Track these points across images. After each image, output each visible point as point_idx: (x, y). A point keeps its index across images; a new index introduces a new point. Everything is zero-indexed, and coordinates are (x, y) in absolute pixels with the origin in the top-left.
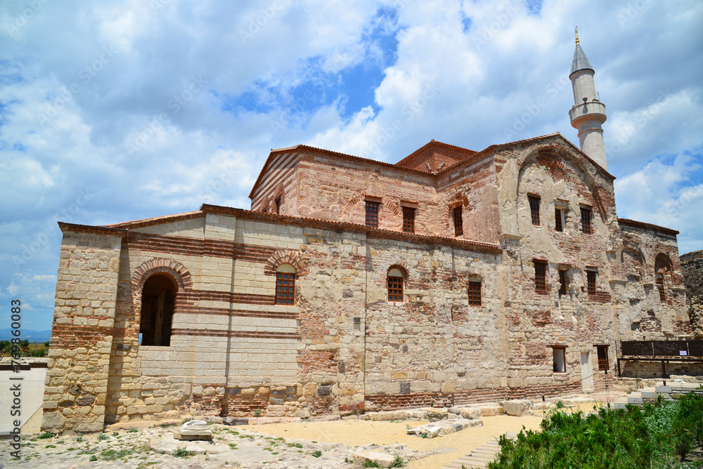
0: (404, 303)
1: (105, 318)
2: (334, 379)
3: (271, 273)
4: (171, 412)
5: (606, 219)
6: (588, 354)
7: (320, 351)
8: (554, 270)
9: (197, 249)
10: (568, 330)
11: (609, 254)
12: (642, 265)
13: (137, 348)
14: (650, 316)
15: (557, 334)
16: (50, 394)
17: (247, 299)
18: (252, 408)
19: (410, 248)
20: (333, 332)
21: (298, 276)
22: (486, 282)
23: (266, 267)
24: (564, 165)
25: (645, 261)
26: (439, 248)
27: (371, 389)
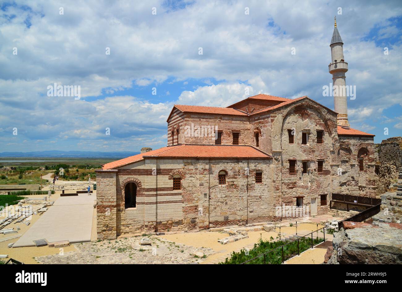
0: (226, 185)
1: (113, 202)
2: (197, 216)
3: (171, 179)
4: (138, 231)
5: (331, 135)
6: (316, 199)
7: (191, 206)
8: (299, 163)
9: (143, 173)
10: (305, 190)
11: (331, 152)
12: (350, 155)
13: (125, 210)
14: (352, 179)
15: (299, 192)
16: (99, 228)
17: (162, 189)
18: (166, 228)
19: (229, 163)
20: (196, 199)
21: (182, 179)
22: (265, 172)
23: (169, 177)
24: (309, 112)
25: (352, 153)
26: (242, 162)
27: (212, 220)
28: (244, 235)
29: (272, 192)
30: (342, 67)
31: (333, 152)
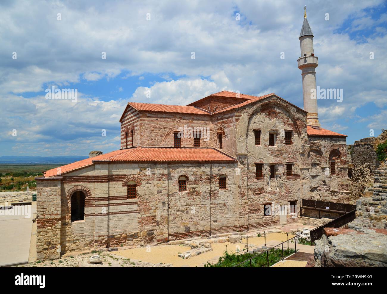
0: (187, 192)
1: (57, 215)
2: (155, 228)
3: (125, 186)
4: (86, 248)
5: (301, 135)
7: (148, 217)
8: (267, 166)
9: (92, 180)
10: (273, 196)
11: (301, 154)
12: (321, 157)
13: (71, 224)
14: (324, 184)
15: (267, 198)
16: (39, 246)
17: (115, 198)
18: (119, 243)
19: (189, 167)
20: (153, 208)
21: (137, 186)
22: (229, 177)
23: (123, 184)
24: (277, 110)
25: (323, 155)
26: (204, 165)
27: (171, 231)
28: (207, 248)
29: (237, 199)
30: (312, 62)
31: (302, 154)
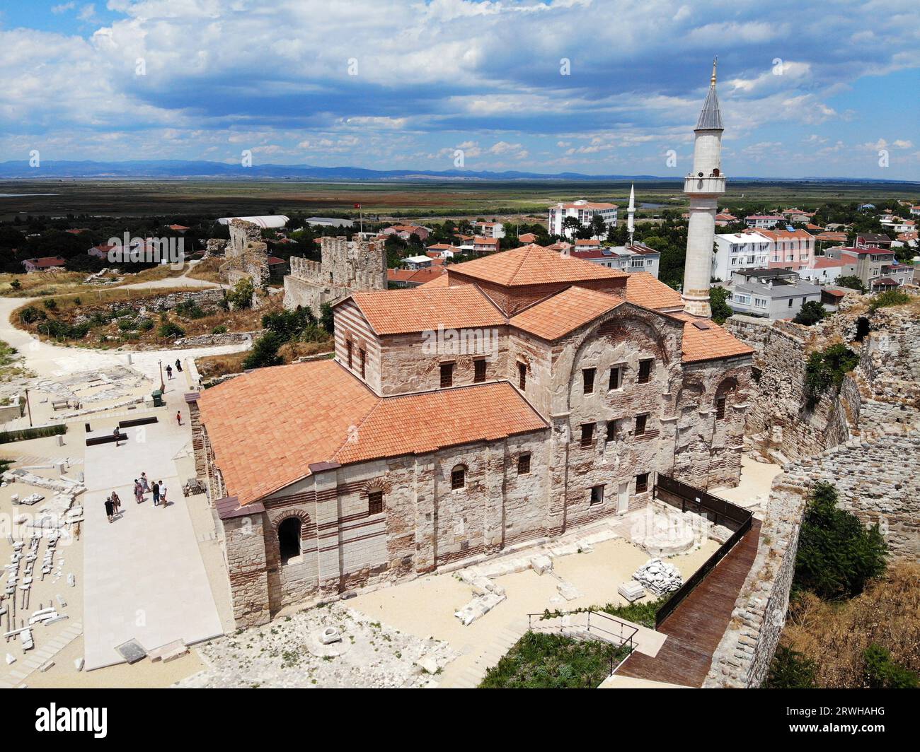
0: (464, 488)
1: (261, 563)
2: (413, 552)
3: (365, 497)
4: (307, 598)
5: (668, 364)
6: (627, 484)
7: (402, 538)
8: (601, 426)
9: (311, 498)
10: (609, 471)
11: (664, 397)
12: (702, 395)
13: (281, 568)
14: (700, 439)
15: (597, 477)
16: (237, 610)
17: (350, 518)
18: (358, 582)
19: (470, 450)
20: (410, 524)
21: (384, 494)
22: (535, 454)
23: (361, 494)
24: (629, 327)
25: (705, 391)
26: (494, 445)
27: (440, 552)
28: (499, 595)
29: (547, 488)
31: (668, 397)
